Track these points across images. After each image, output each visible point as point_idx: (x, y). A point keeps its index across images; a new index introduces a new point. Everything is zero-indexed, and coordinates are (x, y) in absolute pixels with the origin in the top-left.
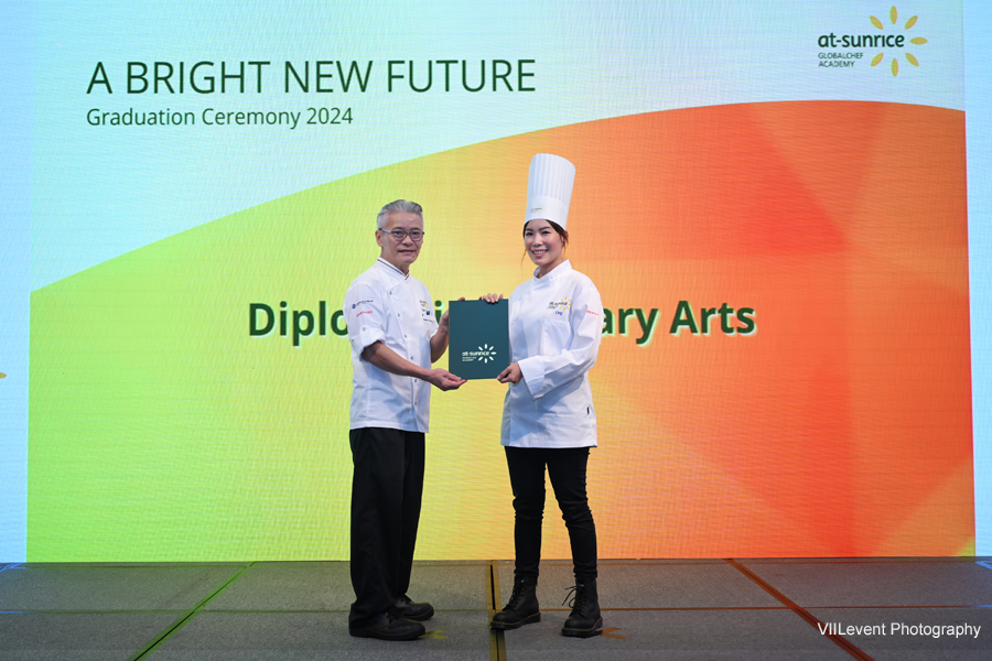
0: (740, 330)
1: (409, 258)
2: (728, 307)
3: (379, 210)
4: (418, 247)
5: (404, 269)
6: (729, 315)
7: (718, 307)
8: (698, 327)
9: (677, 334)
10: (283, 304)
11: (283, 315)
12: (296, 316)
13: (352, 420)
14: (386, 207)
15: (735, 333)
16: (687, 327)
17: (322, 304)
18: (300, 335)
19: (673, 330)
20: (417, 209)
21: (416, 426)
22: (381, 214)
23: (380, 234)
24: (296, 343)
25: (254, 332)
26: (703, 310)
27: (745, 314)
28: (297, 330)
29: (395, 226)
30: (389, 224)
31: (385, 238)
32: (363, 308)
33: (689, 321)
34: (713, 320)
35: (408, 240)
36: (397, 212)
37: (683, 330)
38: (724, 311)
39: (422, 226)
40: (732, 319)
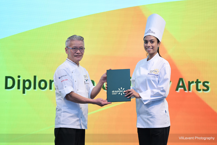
0: (204, 90)
1: (79, 59)
2: (199, 81)
3: (66, 39)
4: (82, 54)
5: (77, 63)
6: (199, 84)
7: (195, 81)
8: (187, 89)
9: (178, 91)
10: (19, 77)
11: (19, 81)
12: (24, 81)
13: (56, 124)
14: (69, 38)
15: (202, 91)
16: (182, 88)
17: (35, 77)
18: (26, 90)
19: (177, 90)
20: (82, 39)
21: (81, 127)
22: (67, 41)
23: (67, 49)
24: (24, 92)
25: (7, 88)
26: (189, 82)
27: (206, 84)
28: (24, 87)
29: (73, 46)
30: (71, 45)
31: (69, 51)
32: (64, 78)
33: (183, 86)
34: (193, 86)
35: (78, 51)
36: (74, 40)
37: (181, 90)
38: (197, 82)
39: (84, 46)
40: (200, 85)
